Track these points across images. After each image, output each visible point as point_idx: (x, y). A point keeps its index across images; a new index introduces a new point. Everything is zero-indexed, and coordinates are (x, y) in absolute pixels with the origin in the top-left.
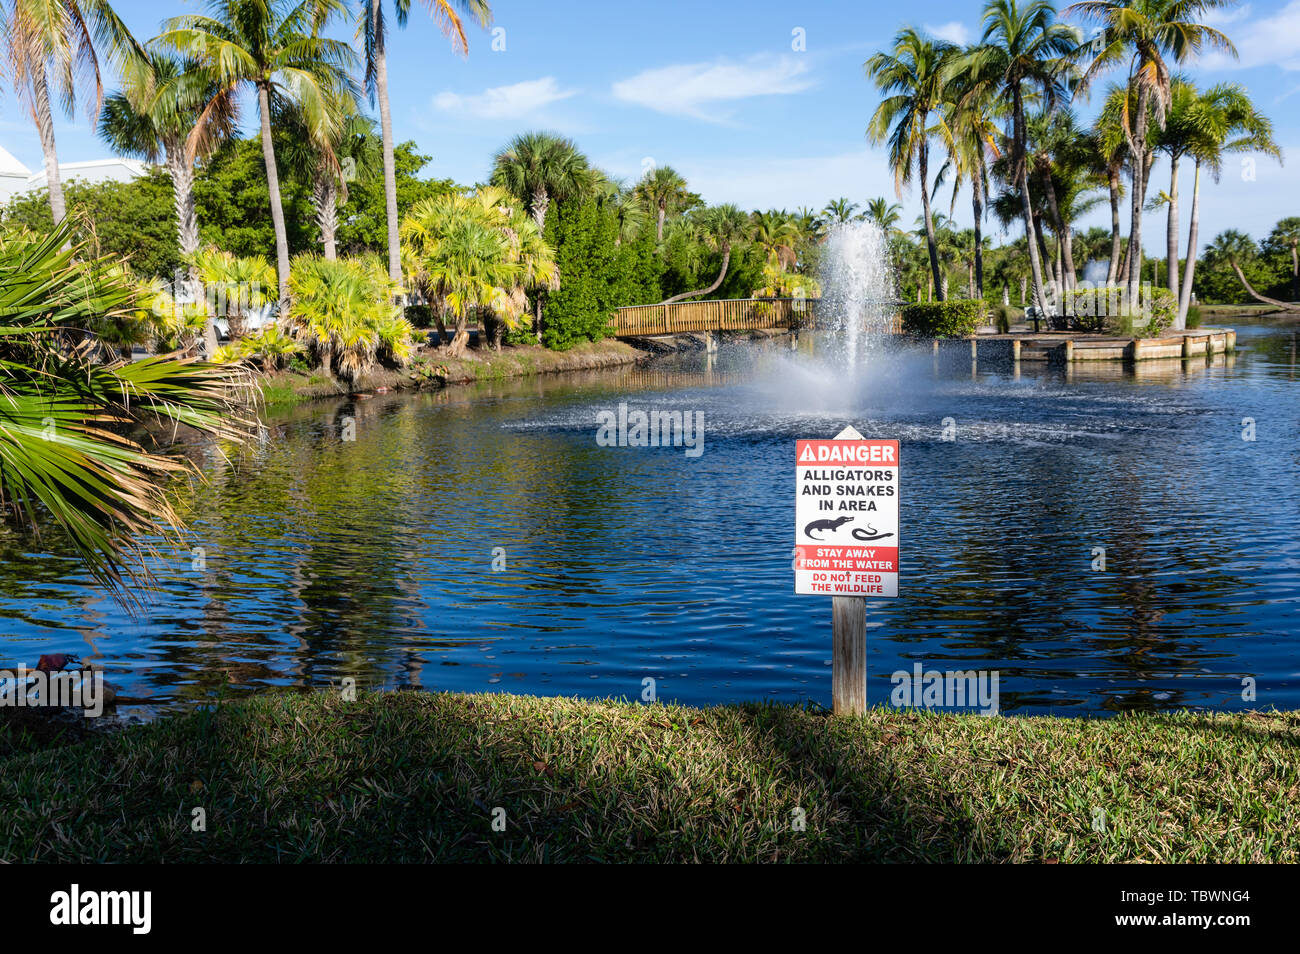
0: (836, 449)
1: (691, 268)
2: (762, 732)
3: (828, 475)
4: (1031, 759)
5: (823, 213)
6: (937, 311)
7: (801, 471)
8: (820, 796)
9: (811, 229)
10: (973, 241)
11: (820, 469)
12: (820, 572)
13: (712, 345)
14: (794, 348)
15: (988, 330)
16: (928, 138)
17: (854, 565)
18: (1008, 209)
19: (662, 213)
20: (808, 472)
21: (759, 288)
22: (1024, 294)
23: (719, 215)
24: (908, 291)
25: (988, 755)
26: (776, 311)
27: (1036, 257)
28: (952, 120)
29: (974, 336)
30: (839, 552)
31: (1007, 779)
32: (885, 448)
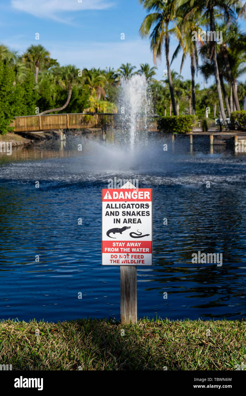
0: (122, 193)
1: (52, 97)
2: (86, 334)
3: (118, 206)
4: (214, 342)
5: (118, 70)
6: (174, 120)
7: (104, 204)
8: (114, 365)
9: (112, 78)
10: (191, 86)
11: (114, 203)
12: (114, 254)
13: (63, 137)
14: (104, 138)
15: (198, 130)
16: (169, 34)
17: (131, 250)
18: (207, 70)
19: (37, 69)
20: (108, 205)
21: (86, 108)
22: (215, 112)
23: (66, 70)
24: (160, 110)
25: (194, 341)
26: (95, 119)
27: (221, 95)
28: (181, 26)
29: (191, 133)
30: (124, 244)
31: (203, 353)
32: (145, 193)
